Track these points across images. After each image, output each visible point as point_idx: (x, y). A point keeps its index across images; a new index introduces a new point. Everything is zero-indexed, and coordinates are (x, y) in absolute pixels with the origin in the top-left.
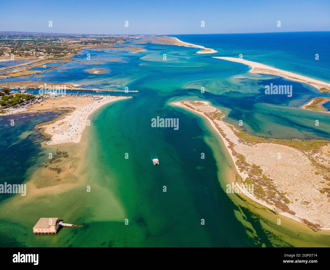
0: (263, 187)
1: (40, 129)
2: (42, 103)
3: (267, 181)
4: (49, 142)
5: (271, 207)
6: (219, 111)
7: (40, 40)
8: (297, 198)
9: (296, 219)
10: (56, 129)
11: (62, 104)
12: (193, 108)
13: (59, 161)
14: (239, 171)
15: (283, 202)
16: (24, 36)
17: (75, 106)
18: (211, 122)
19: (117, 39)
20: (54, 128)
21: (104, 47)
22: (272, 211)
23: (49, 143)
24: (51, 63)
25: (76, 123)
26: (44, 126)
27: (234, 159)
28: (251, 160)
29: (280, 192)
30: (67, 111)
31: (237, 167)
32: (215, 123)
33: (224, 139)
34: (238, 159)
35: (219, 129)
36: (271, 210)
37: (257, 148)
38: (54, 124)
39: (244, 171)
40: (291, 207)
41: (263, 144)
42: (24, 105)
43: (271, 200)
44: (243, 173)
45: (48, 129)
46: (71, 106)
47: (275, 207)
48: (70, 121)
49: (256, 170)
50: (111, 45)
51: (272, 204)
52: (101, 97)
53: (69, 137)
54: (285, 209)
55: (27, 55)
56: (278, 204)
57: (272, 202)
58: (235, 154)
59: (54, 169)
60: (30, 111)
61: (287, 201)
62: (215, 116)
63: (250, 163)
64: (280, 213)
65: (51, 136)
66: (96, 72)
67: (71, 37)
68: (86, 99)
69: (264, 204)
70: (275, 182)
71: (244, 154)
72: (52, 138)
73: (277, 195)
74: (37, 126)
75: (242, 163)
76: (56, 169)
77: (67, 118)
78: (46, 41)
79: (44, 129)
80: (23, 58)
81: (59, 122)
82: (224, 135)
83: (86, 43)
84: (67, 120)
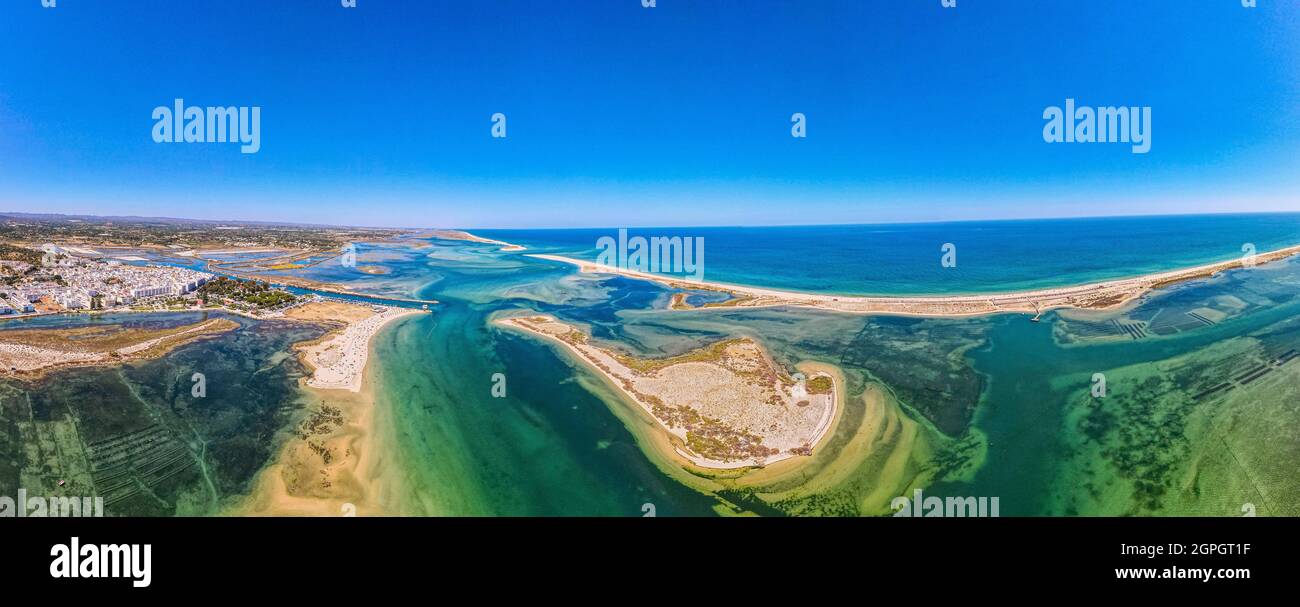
0: (718, 438)
1: (298, 351)
2: (303, 308)
3: (713, 426)
4: (310, 380)
5: (750, 462)
6: (575, 330)
7: (305, 232)
8: (762, 427)
9: (784, 456)
10: (321, 357)
11: (328, 313)
12: (534, 329)
13: (326, 430)
14: (668, 427)
15: (755, 444)
16: (291, 228)
17: (348, 320)
18: (573, 348)
19: (392, 233)
20: (318, 354)
21: (378, 241)
22: (757, 467)
23: (311, 384)
24: (315, 257)
25: (352, 352)
26: (305, 348)
27: (648, 408)
28: (670, 400)
29: (741, 432)
30: (337, 327)
31: (659, 420)
32: (580, 350)
33: (609, 375)
34: (653, 406)
35: (592, 358)
36: (754, 468)
37: (664, 378)
38: (319, 346)
39: (676, 424)
40: (767, 443)
41: (666, 368)
42: (282, 307)
43: (742, 451)
44: (675, 428)
45: (311, 354)
46: (341, 317)
47: (752, 458)
48: (342, 344)
49: (689, 415)
50: (385, 239)
51: (747, 457)
52: (384, 307)
53: (342, 377)
54: (765, 452)
55: (291, 247)
56: (753, 452)
57: (745, 453)
58: (642, 398)
59: (317, 448)
60: (289, 319)
61: (756, 439)
62: (574, 339)
63: (673, 407)
64: (766, 463)
65: (314, 369)
66: (371, 271)
67: (339, 229)
68: (362, 309)
69: (739, 464)
70: (723, 421)
71: (654, 394)
72: (316, 373)
73: (740, 438)
74: (295, 345)
75: (662, 409)
76: (322, 450)
77: (337, 340)
78: (312, 233)
79: (304, 354)
80: (287, 249)
81: (325, 344)
82: (607, 369)
83: (356, 236)
84: (338, 343)
